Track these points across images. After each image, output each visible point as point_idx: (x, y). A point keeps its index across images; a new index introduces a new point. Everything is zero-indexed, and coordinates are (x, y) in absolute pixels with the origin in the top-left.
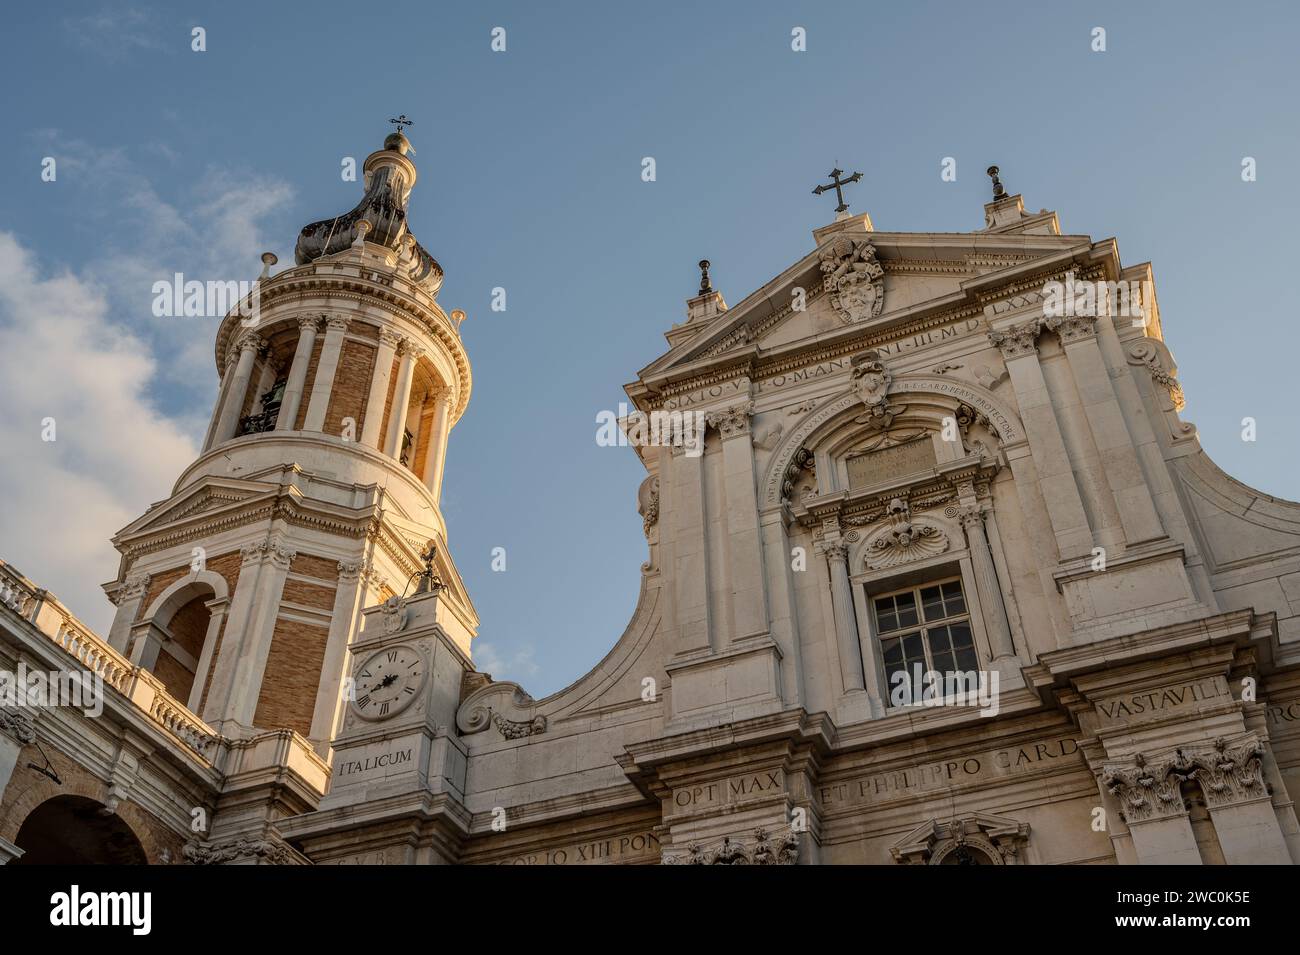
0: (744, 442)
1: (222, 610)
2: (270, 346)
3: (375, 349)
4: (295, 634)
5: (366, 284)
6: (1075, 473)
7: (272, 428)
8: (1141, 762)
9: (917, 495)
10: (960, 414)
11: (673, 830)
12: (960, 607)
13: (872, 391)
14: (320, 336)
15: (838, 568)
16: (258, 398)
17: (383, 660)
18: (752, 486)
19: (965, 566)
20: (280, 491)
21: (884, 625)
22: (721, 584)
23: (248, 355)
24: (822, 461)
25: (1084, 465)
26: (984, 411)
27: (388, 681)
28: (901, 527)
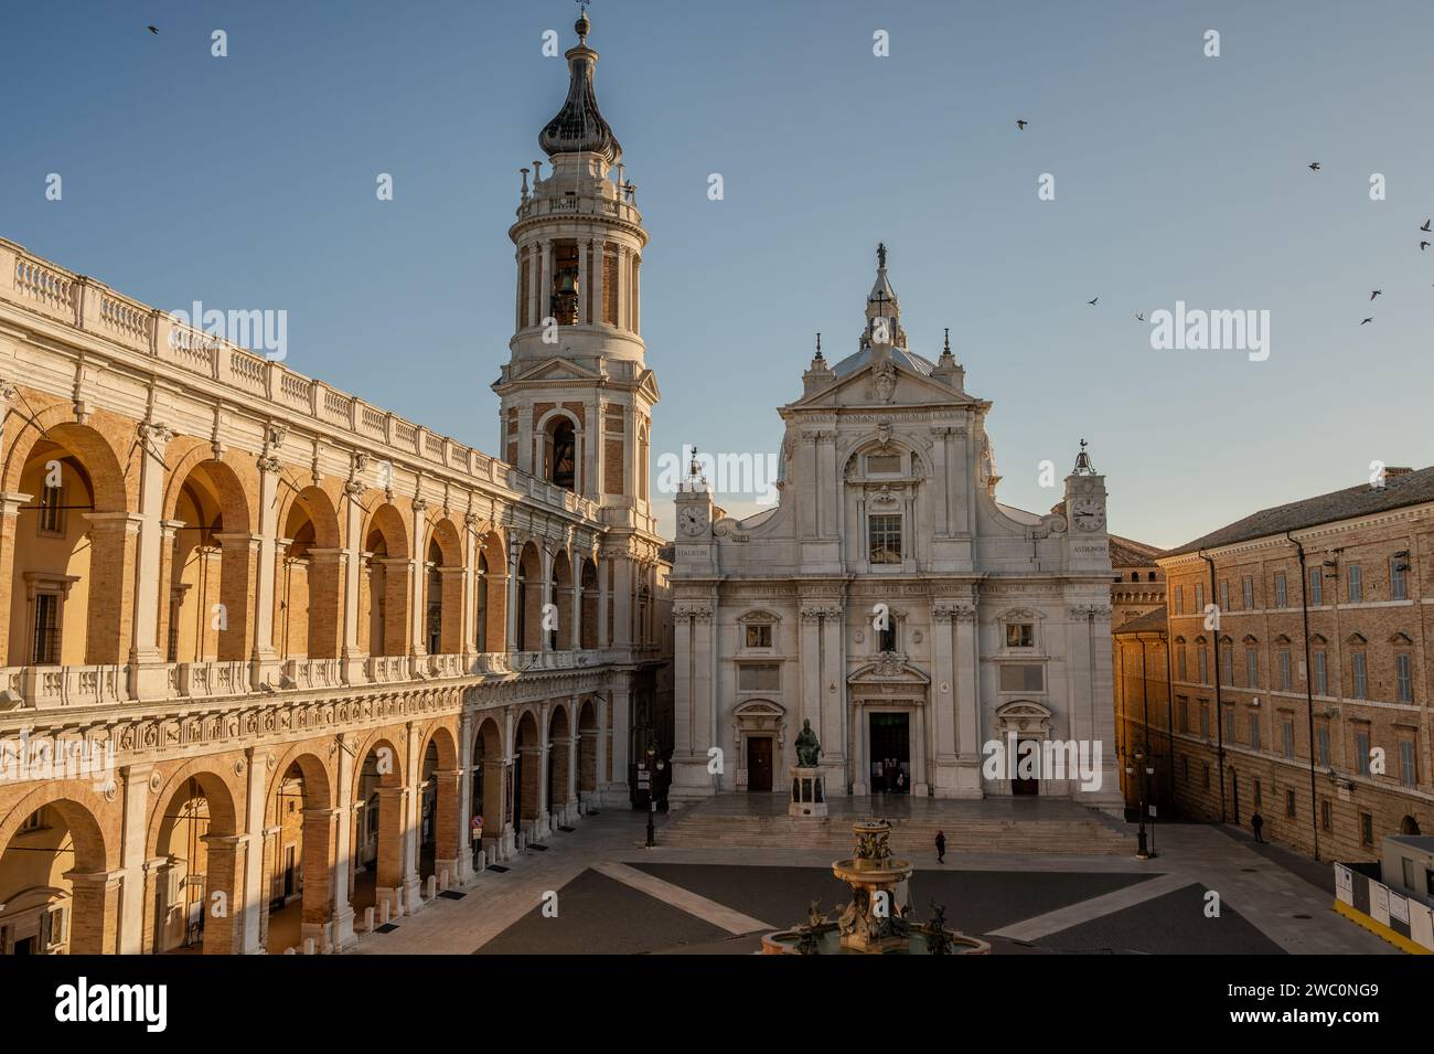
0: (833, 447)
1: (580, 434)
3: (616, 259)
4: (614, 447)
6: (947, 496)
8: (943, 608)
9: (891, 486)
10: (912, 454)
11: (803, 600)
12: (899, 533)
14: (591, 253)
15: (861, 508)
17: (689, 509)
18: (834, 466)
19: (903, 517)
21: (874, 529)
22: (820, 507)
23: (548, 255)
24: (860, 458)
25: (950, 493)
26: (921, 457)
27: (693, 520)
28: (885, 496)
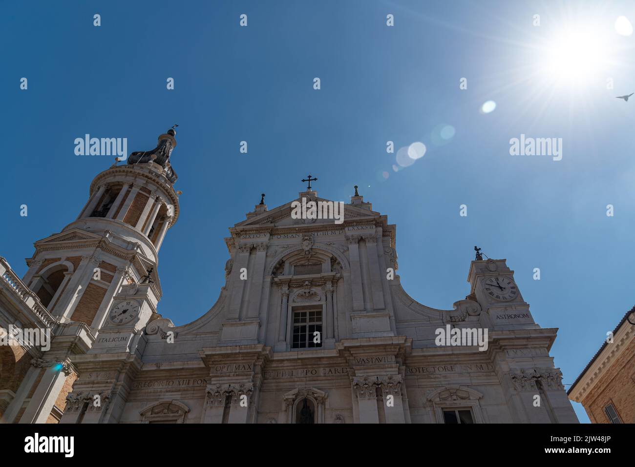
0: (264, 253)
1: (69, 276)
2: (111, 189)
3: (148, 198)
4: (94, 289)
5: (150, 175)
6: (362, 284)
7: (104, 217)
8: (365, 380)
9: (313, 283)
10: (332, 259)
11: (212, 379)
12: (320, 319)
13: (307, 246)
14: (130, 189)
15: (285, 300)
16: (102, 205)
17: (125, 304)
18: (263, 268)
19: (324, 306)
20: (102, 239)
21: (296, 321)
22: (247, 298)
23: (102, 190)
24: (287, 265)
25: (365, 282)
26: (339, 259)
27: (124, 312)
28: (307, 291)
